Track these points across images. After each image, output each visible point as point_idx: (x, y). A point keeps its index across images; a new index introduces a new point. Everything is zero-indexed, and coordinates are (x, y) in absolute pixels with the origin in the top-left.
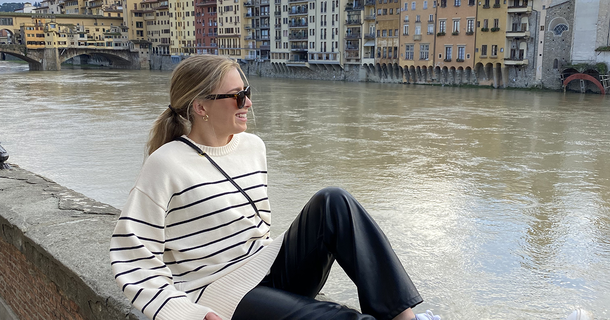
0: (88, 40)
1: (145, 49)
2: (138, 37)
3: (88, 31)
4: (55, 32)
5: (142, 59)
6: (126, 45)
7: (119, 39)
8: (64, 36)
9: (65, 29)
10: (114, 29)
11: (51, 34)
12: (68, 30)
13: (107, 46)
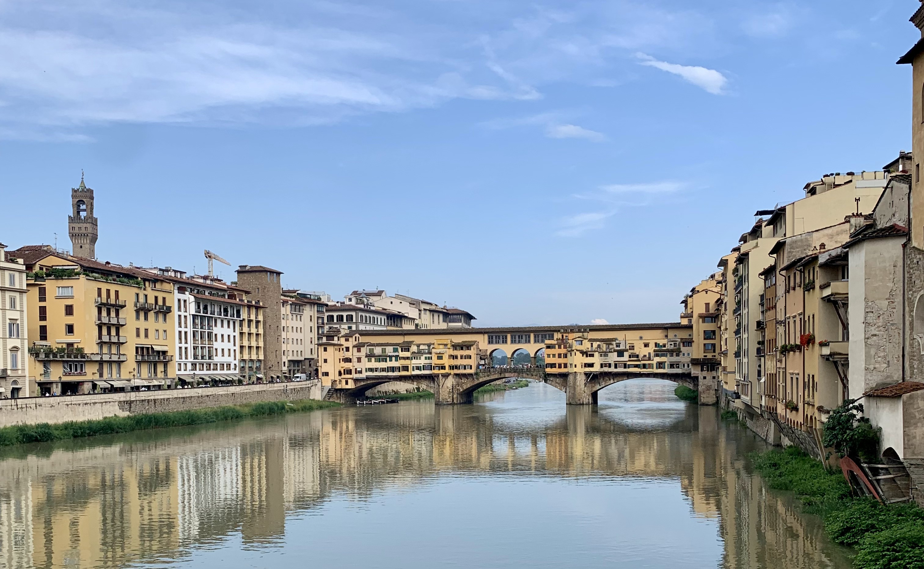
0: (630, 361)
1: (709, 372)
2: (705, 354)
3: (632, 348)
4: (577, 350)
5: (703, 387)
6: (688, 366)
7: (677, 357)
8: (592, 356)
9: (599, 346)
10: (672, 343)
11: (573, 353)
12: (604, 347)
13: (657, 368)
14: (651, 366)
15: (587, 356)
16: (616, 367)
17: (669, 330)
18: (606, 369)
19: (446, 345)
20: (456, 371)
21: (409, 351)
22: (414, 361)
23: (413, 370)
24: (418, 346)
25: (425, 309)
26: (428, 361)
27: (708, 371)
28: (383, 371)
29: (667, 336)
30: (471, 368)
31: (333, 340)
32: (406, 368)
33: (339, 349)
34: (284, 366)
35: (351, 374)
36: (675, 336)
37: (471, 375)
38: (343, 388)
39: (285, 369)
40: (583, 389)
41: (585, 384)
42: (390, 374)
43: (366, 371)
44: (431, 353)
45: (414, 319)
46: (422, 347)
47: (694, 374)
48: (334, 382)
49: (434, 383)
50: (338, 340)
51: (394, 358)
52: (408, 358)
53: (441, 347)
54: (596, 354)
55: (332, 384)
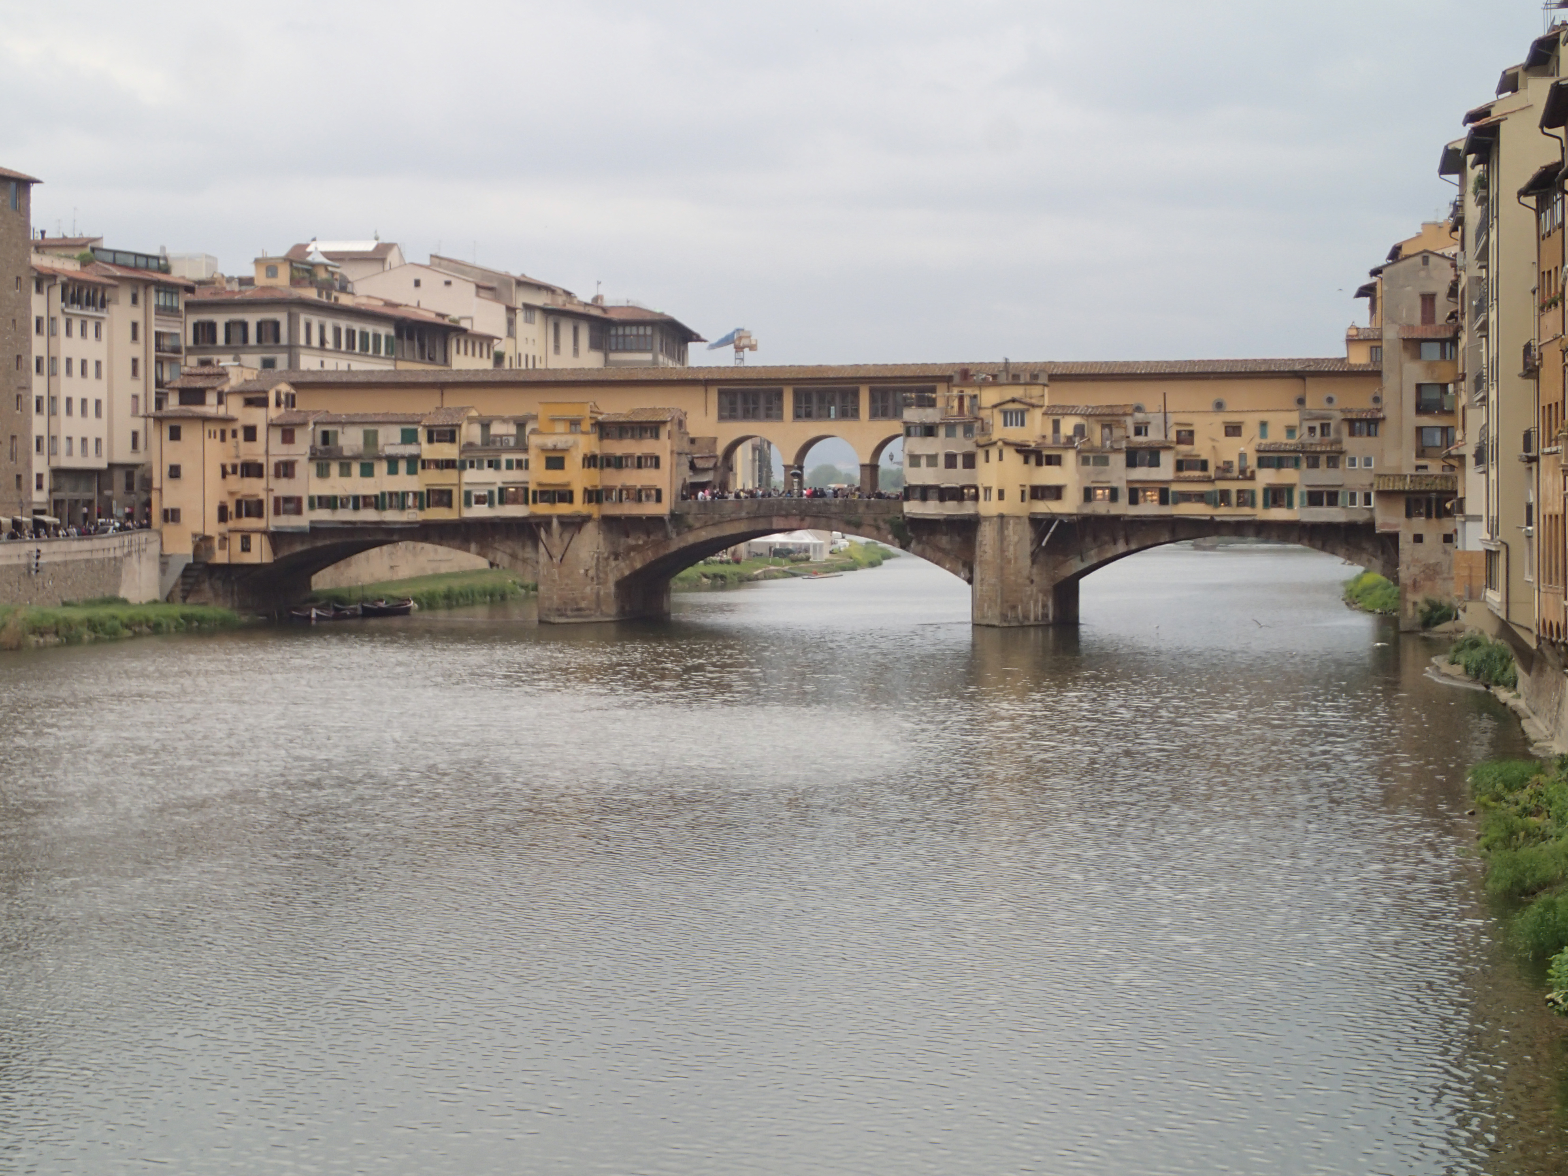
0: (1178, 480)
1: (1434, 520)
2: (1422, 462)
3: (1187, 437)
4: (1007, 444)
5: (1415, 570)
6: (1368, 501)
7: (1332, 472)
8: (1054, 461)
9: (1079, 430)
10: (1317, 424)
11: (994, 453)
12: (1096, 435)
13: (1266, 505)
14: (1246, 498)
15: (1039, 463)
16: (1134, 500)
17: (1309, 381)
18: (1101, 507)
19: (574, 423)
20: (611, 509)
21: (452, 440)
22: (471, 475)
23: (468, 504)
24: (486, 426)
25: (528, 307)
26: (515, 475)
27: (1429, 516)
28: (366, 505)
29: (1301, 401)
30: (659, 499)
31: (202, 402)
32: (443, 497)
33: (223, 433)
34: (39, 487)
35: (260, 515)
36: (1330, 400)
37: (656, 521)
38: (235, 561)
39: (40, 497)
40: (1026, 573)
41: (1034, 556)
42: (391, 516)
43: (312, 506)
44: (525, 450)
45: (490, 339)
46: (497, 429)
47: (1384, 525)
48: (202, 542)
49: (536, 547)
50: (220, 402)
51: (402, 466)
52: (449, 464)
53: (560, 427)
54: (1070, 458)
55: (197, 548)
